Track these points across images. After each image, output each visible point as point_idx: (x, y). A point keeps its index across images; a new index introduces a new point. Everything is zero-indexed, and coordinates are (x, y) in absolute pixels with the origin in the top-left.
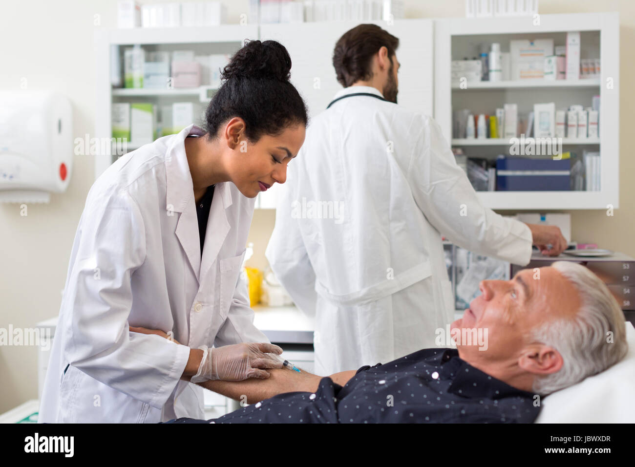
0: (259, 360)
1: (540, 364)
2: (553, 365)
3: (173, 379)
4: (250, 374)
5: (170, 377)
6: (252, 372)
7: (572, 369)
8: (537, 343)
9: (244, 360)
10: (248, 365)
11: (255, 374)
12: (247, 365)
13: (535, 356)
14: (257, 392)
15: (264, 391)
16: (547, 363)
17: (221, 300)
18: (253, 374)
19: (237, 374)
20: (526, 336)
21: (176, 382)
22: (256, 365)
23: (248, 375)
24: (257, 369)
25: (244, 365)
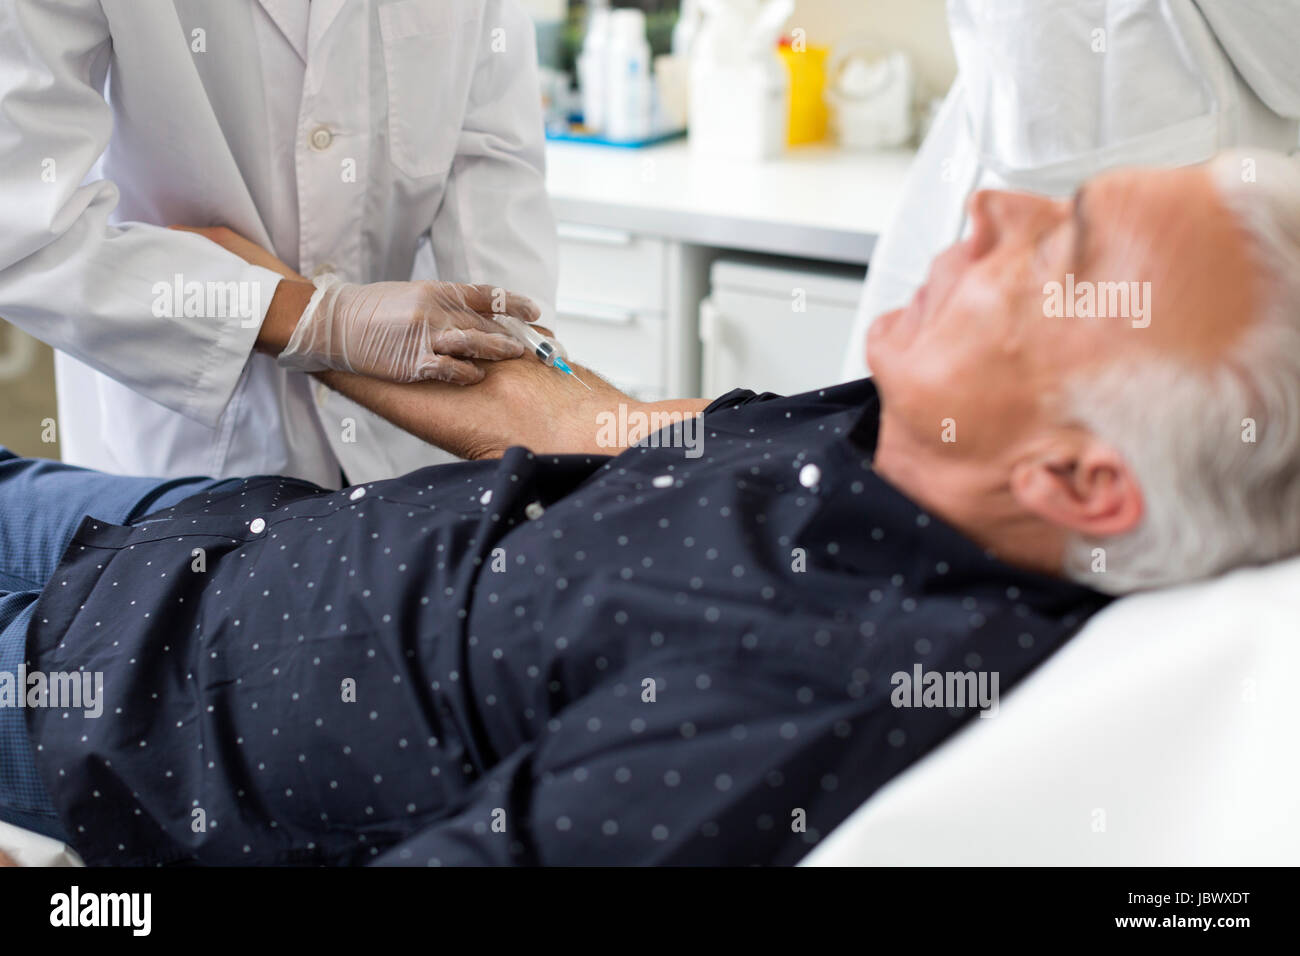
0: (454, 334)
1: (1077, 497)
2: (1113, 511)
3: (232, 354)
4: (425, 369)
5: (222, 349)
6: (432, 365)
7: (1176, 535)
8: (1076, 429)
9: (415, 329)
10: (424, 342)
11: (441, 370)
12: (423, 345)
13: (1064, 471)
14: (455, 427)
15: (473, 426)
16: (1099, 501)
17: (392, 121)
18: (434, 372)
19: (394, 365)
20: (1047, 399)
21: (242, 362)
22: (446, 349)
23: (422, 372)
24: (447, 358)
25: (413, 342)
